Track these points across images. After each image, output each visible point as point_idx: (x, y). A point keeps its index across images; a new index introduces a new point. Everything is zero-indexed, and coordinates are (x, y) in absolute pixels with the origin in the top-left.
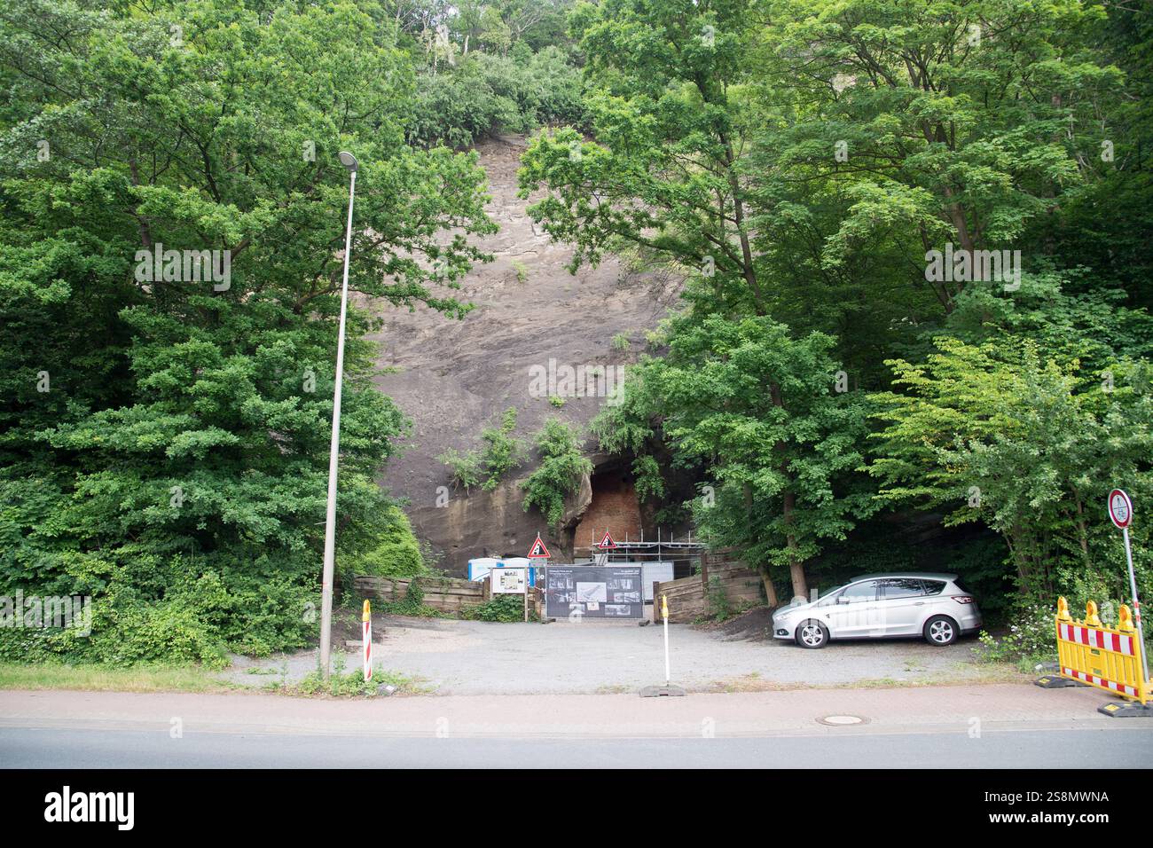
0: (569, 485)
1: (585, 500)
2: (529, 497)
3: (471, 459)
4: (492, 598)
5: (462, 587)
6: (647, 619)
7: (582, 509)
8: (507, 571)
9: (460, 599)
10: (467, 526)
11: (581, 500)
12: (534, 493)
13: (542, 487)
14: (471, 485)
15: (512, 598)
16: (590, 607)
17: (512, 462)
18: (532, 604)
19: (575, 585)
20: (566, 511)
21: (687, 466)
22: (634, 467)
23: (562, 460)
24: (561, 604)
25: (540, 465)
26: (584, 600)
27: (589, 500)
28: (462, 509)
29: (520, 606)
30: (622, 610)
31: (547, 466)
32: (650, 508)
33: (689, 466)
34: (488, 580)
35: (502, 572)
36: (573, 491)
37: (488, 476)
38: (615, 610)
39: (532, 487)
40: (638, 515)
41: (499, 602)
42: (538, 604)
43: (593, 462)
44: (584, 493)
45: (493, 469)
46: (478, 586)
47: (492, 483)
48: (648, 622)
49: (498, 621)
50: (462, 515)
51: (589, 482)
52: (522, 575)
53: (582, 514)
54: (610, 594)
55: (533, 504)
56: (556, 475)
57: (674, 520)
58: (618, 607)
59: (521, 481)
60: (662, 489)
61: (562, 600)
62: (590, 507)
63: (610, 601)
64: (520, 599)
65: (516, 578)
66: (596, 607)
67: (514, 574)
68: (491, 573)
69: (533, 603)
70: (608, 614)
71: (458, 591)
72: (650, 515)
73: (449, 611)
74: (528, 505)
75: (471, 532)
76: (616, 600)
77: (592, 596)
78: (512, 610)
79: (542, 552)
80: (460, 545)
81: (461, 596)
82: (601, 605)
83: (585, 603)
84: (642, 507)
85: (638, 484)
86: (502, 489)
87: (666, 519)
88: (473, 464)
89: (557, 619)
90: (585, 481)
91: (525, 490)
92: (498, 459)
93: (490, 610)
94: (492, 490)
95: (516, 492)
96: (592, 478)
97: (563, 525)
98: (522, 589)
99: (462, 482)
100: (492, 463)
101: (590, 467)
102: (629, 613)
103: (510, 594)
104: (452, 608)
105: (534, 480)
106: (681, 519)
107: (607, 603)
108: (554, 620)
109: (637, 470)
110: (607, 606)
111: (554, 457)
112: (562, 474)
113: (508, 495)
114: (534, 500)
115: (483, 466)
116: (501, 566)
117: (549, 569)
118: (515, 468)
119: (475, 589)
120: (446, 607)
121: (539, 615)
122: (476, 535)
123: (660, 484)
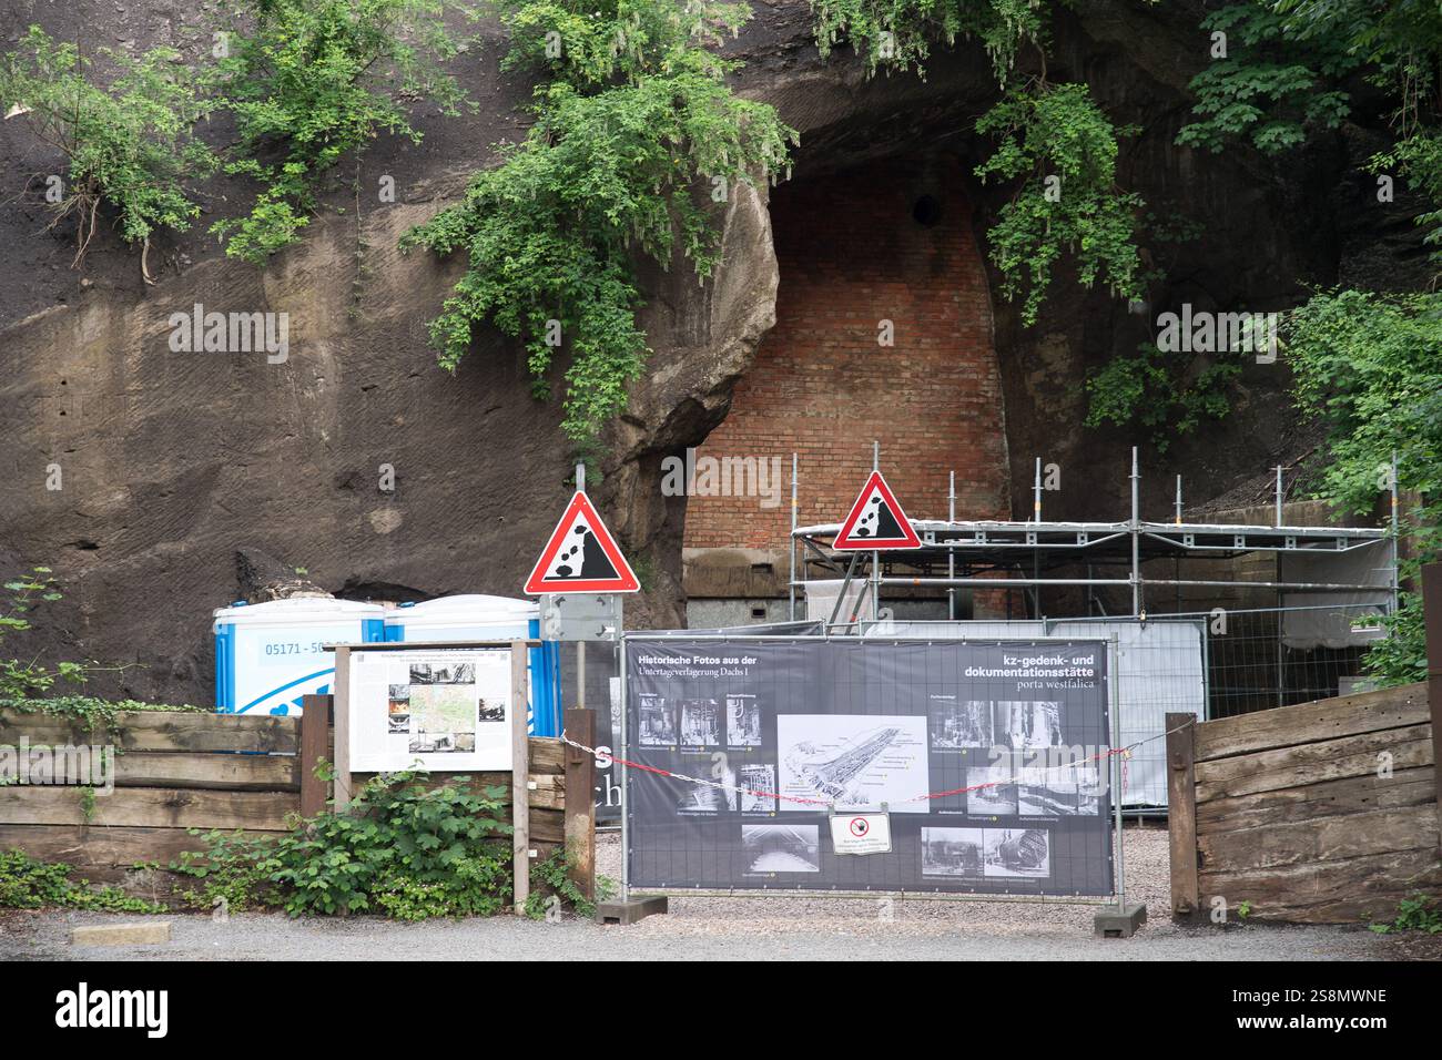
0: (666, 234)
1: (744, 307)
2: (466, 296)
3: (151, 91)
4: (342, 801)
5: (187, 746)
6: (1135, 901)
7: (730, 356)
8: (420, 659)
9: (173, 806)
10: (143, 442)
11: (722, 309)
12: (492, 272)
13: (534, 246)
14: (161, 233)
15: (449, 793)
16: (845, 837)
17: (370, 111)
18: (549, 822)
19: (769, 731)
20: (652, 365)
21: (1265, 138)
22: (992, 143)
23: (637, 106)
24: (699, 820)
25: (520, 134)
26: (819, 802)
27: (764, 313)
28: (117, 352)
29: (490, 837)
30: (1008, 856)
31: (554, 139)
32: (1057, 354)
33: (1278, 137)
34: (323, 708)
35: (394, 668)
36: (684, 267)
37: (250, 187)
38: (972, 853)
39: (482, 246)
40: (990, 387)
41: (383, 816)
42: (579, 825)
43: (785, 115)
44: (739, 274)
45: (275, 146)
46: (271, 734)
47: (273, 220)
48: (1141, 916)
49: (381, 912)
50: (116, 388)
51: (763, 219)
52: (498, 678)
53: (729, 385)
54: (947, 773)
55: (484, 328)
56: (604, 184)
57: (1177, 413)
58: (988, 839)
59: (422, 215)
60: (1129, 256)
61: (703, 802)
62: (769, 347)
63: (948, 806)
64: (492, 799)
65: (469, 696)
66: (878, 838)
67: (460, 677)
68: (341, 671)
69: (555, 817)
70: (939, 870)
71: (166, 770)
72: (1052, 390)
73: (114, 874)
74: (462, 333)
75: (165, 472)
76: (976, 805)
77: (851, 787)
78: (455, 856)
79: (596, 564)
80: (110, 538)
81: (177, 794)
82: (904, 826)
83: (822, 821)
84: (1012, 348)
85: (1009, 232)
86: (325, 254)
87: (1138, 409)
88: (167, 121)
89: (675, 896)
90: (744, 215)
91: (445, 260)
92: (301, 93)
93: (337, 858)
94: (276, 258)
95: (396, 272)
96: (781, 200)
97: (633, 436)
98: (497, 750)
99: (113, 215)
100: (270, 115)
101: (773, 143)
102: (1043, 869)
103: (438, 777)
104: (130, 853)
105: (488, 207)
106: (1218, 406)
107: (934, 819)
108: (659, 906)
109: (1007, 157)
110: (931, 834)
111: (589, 90)
112: (635, 177)
113: (357, 284)
114: (493, 309)
115: (222, 131)
116: (384, 639)
117: (635, 649)
118: (386, 150)
119: (249, 756)
120: (100, 851)
121: (584, 881)
122: (194, 490)
123: (1119, 230)
